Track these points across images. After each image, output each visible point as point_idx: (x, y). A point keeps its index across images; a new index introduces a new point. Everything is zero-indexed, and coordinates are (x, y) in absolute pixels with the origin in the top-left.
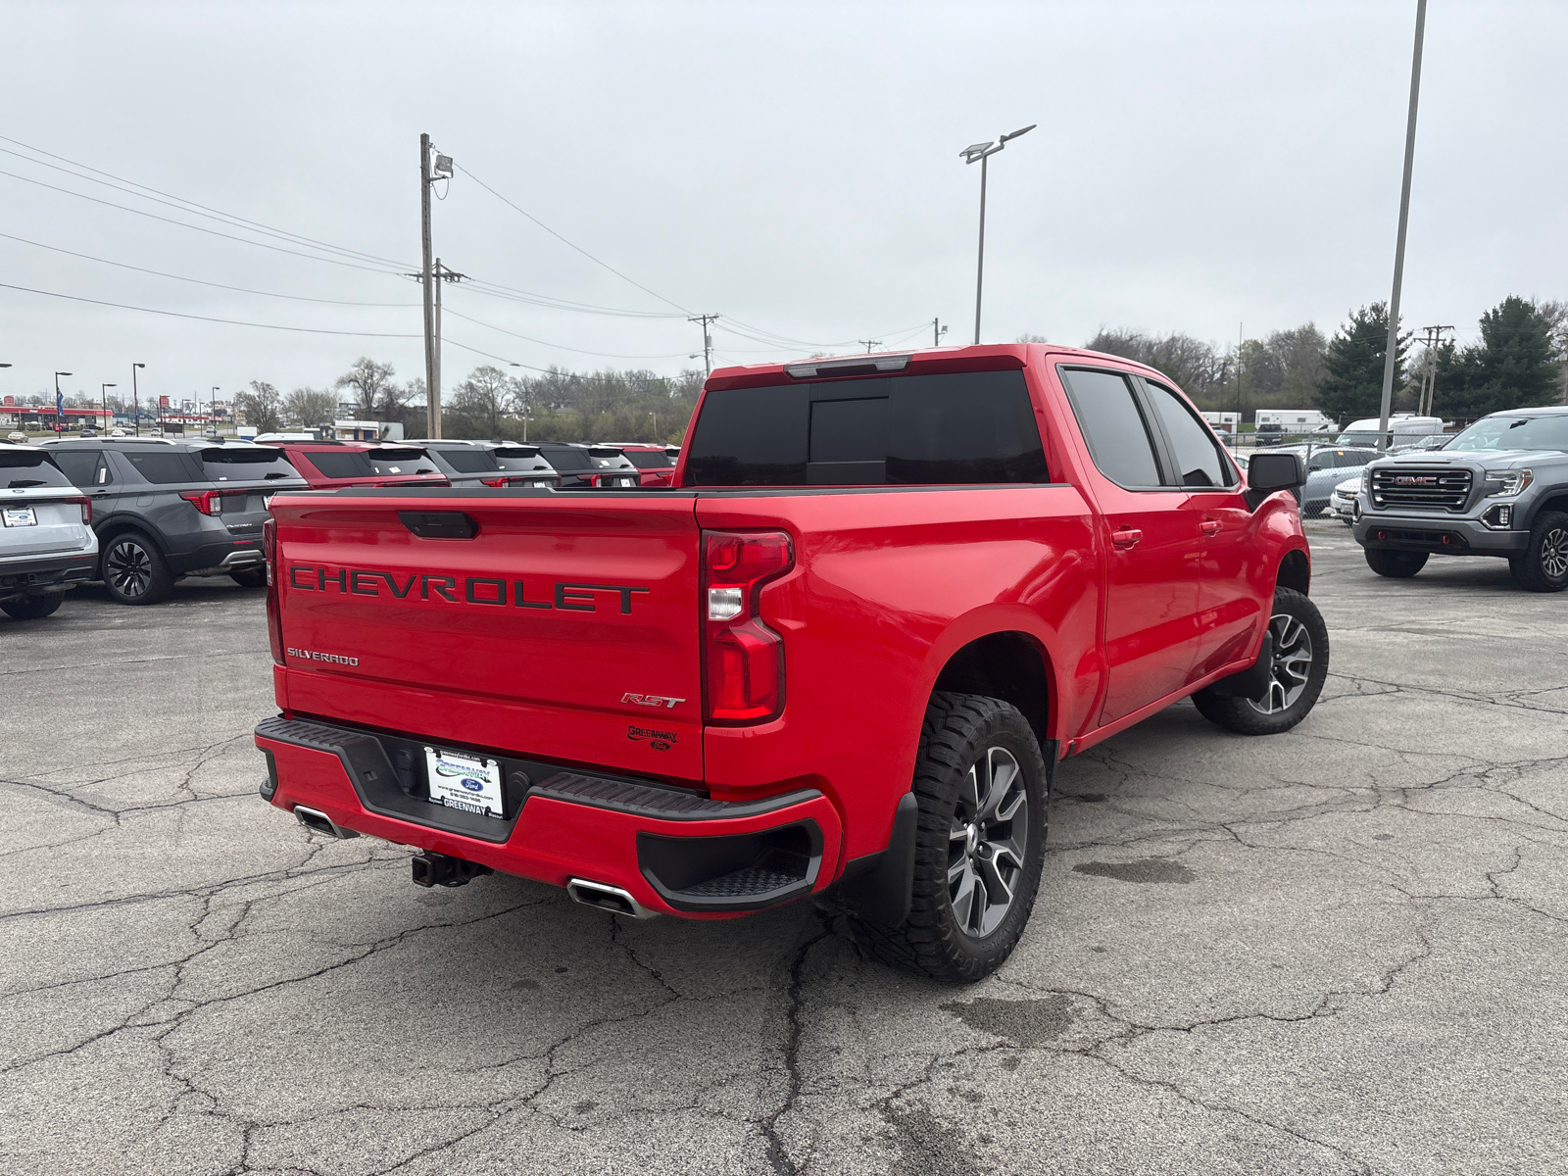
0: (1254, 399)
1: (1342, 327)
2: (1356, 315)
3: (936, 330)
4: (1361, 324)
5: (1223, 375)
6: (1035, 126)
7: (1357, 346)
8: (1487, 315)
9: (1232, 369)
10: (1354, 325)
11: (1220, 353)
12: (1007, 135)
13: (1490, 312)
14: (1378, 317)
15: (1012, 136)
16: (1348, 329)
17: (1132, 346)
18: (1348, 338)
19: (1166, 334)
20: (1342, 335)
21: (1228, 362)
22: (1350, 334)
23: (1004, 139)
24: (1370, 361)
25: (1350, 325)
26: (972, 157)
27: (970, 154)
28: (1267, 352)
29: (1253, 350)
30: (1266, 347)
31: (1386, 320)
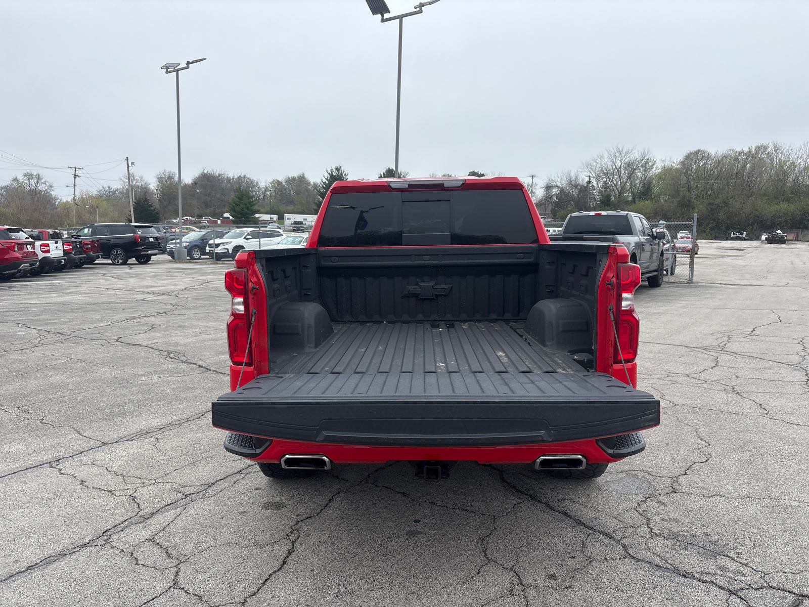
1: (324, 176)
2: (329, 172)
3: (128, 164)
4: (331, 175)
5: (264, 196)
6: (205, 59)
7: (329, 185)
9: (268, 193)
10: (329, 176)
11: (262, 185)
12: (191, 61)
13: (382, 174)
14: (339, 173)
15: (193, 62)
16: (326, 177)
17: (219, 179)
18: (327, 182)
19: (238, 174)
20: (324, 180)
21: (266, 189)
22: (327, 180)
23: (188, 63)
25: (328, 176)
26: (169, 70)
27: (167, 68)
28: (284, 186)
29: (278, 185)
30: (284, 183)
31: (342, 174)
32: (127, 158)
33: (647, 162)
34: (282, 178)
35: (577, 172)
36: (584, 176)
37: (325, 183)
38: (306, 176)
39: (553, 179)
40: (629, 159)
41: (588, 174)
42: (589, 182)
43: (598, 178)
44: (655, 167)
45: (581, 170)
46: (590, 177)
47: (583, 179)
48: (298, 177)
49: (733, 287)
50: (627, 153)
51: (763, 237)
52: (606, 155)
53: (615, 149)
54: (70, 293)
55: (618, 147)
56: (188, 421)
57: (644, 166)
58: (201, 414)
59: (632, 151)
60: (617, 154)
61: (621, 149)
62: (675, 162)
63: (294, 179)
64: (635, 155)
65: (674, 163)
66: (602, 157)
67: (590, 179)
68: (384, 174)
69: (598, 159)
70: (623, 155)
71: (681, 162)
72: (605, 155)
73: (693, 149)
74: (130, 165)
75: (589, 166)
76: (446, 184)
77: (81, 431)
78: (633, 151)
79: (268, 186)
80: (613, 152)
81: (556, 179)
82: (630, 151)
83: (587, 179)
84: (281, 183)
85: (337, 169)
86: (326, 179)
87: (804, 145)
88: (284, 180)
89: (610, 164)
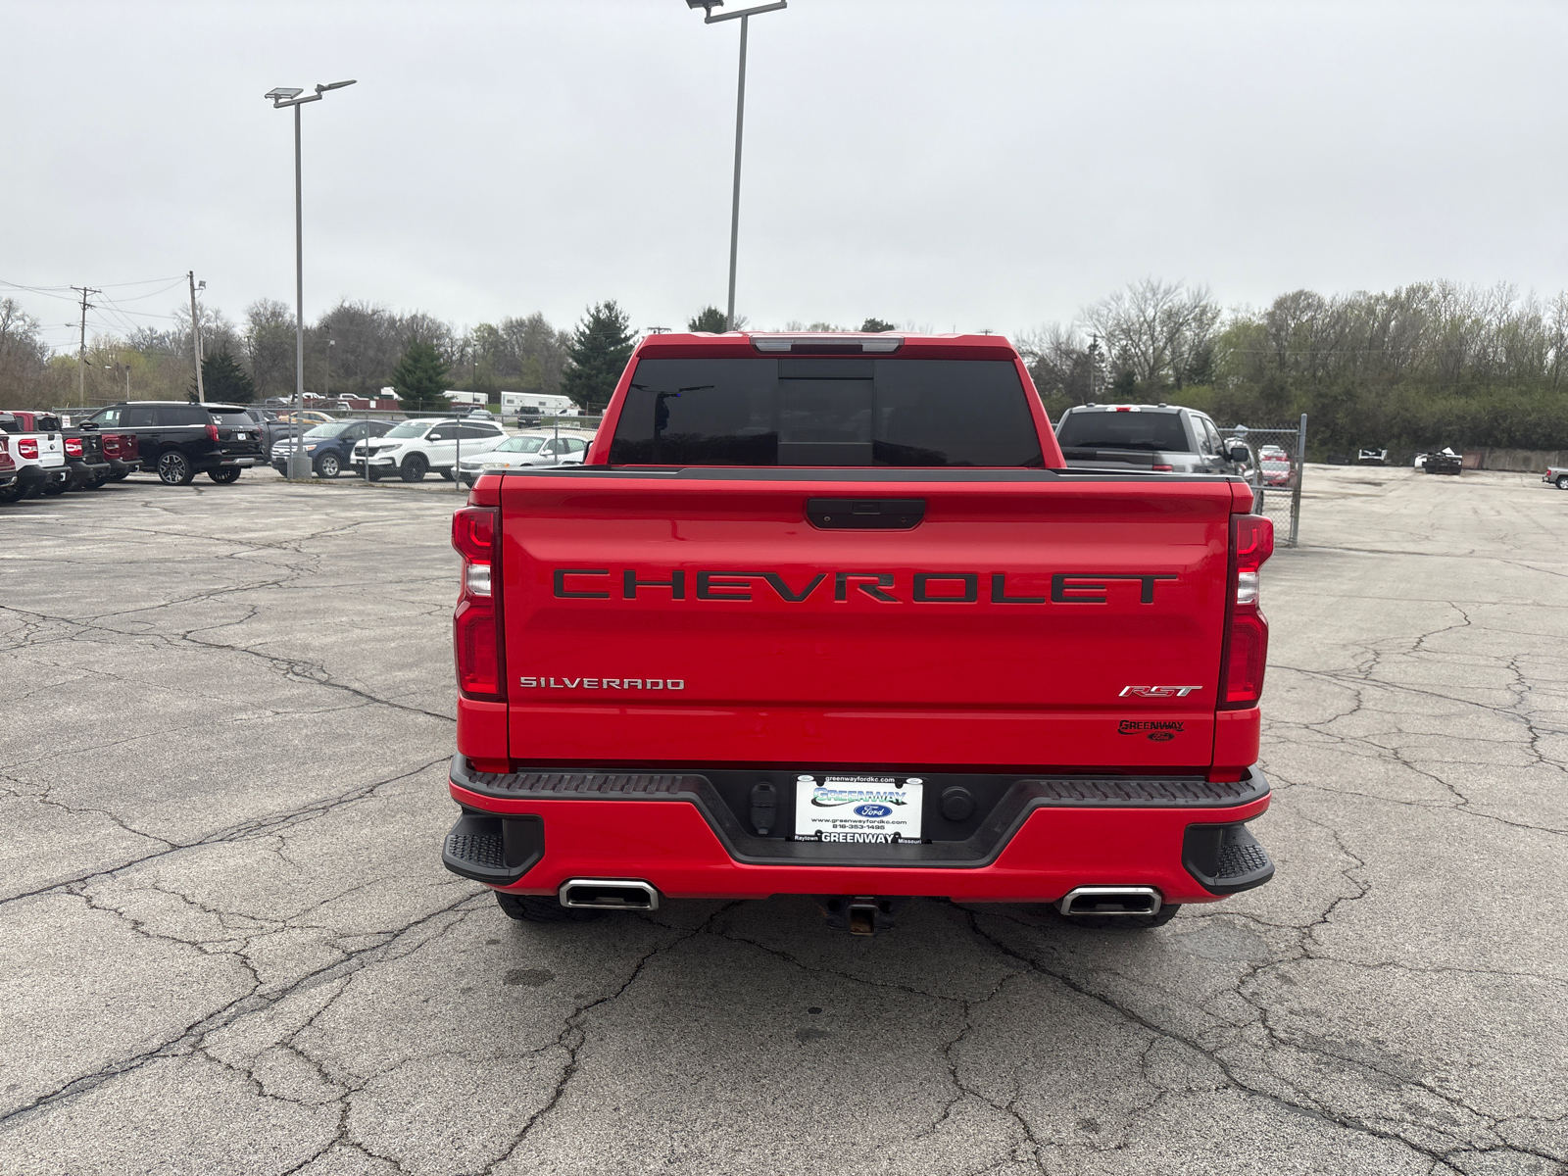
0: (497, 381)
1: (582, 320)
2: (593, 311)
3: (192, 285)
4: (597, 320)
5: (462, 356)
6: (354, 82)
7: (595, 339)
8: (694, 322)
9: (470, 350)
10: (591, 319)
11: (459, 334)
12: (325, 85)
14: (611, 314)
15: (330, 87)
16: (587, 323)
17: (373, 321)
18: (588, 332)
19: (410, 311)
20: (582, 328)
21: (467, 343)
22: (588, 327)
23: (320, 89)
24: (606, 354)
25: (588, 319)
26: (280, 101)
27: (277, 97)
28: (502, 337)
29: (489, 334)
30: (501, 332)
31: (617, 318)
32: (191, 272)
33: (1203, 312)
34: (497, 321)
35: (1072, 326)
36: (1084, 335)
37: (583, 334)
38: (546, 318)
39: (1025, 338)
40: (1170, 304)
41: (1093, 331)
42: (1094, 347)
43: (1110, 338)
44: (1218, 321)
45: (1078, 323)
46: (1095, 336)
47: (1082, 341)
48: (529, 320)
49: (1370, 555)
50: (1167, 292)
51: (1419, 461)
52: (1127, 295)
53: (1145, 285)
54: (80, 539)
55: (1151, 281)
56: (340, 802)
57: (1199, 319)
58: (367, 790)
59: (1176, 288)
60: (1149, 295)
61: (1156, 284)
62: (1257, 313)
63: (521, 324)
64: (1182, 298)
65: (1254, 314)
66: (1119, 298)
67: (1095, 341)
68: (700, 319)
69: (1113, 303)
70: (1159, 296)
71: (1267, 314)
72: (1125, 295)
73: (1291, 290)
74: (196, 286)
75: (1094, 315)
76: (866, 347)
77: (126, 822)
78: (1179, 290)
79: (469, 336)
80: (1141, 290)
81: (1031, 338)
82: (1172, 289)
83: (1090, 341)
84: (496, 331)
85: (608, 306)
86: (585, 325)
87: (1498, 286)
88: (501, 326)
89: (1134, 312)
